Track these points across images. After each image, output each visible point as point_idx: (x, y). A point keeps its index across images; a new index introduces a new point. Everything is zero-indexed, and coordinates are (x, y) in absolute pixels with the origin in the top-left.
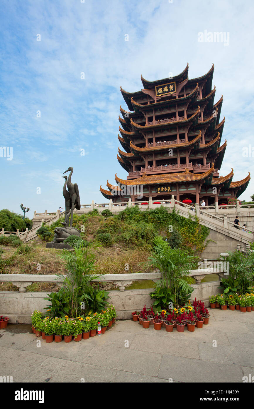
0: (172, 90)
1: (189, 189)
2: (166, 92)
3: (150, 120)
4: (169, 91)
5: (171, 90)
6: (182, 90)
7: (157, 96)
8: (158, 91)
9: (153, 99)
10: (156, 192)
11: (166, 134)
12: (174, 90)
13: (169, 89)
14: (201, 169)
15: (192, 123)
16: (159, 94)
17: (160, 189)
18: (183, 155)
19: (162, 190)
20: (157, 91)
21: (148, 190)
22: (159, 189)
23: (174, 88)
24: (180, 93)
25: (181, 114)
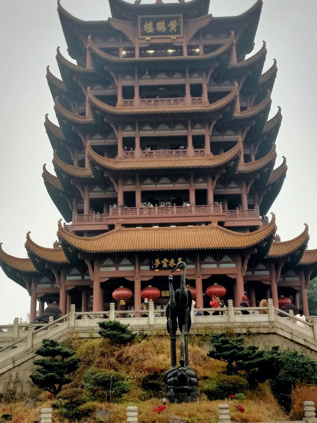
0: (175, 30)
1: (222, 266)
2: (161, 33)
3: (128, 93)
4: (168, 32)
5: (173, 31)
6: (197, 36)
7: (142, 37)
8: (144, 28)
9: (130, 41)
10: (151, 269)
11: (164, 132)
12: (178, 32)
13: (168, 28)
14: (238, 218)
15: (221, 117)
16: (145, 34)
17: (160, 262)
18: (202, 186)
19: (165, 265)
20: (142, 27)
21: (133, 264)
22: (157, 262)
23: (178, 28)
24: (191, 40)
25: (196, 91)
